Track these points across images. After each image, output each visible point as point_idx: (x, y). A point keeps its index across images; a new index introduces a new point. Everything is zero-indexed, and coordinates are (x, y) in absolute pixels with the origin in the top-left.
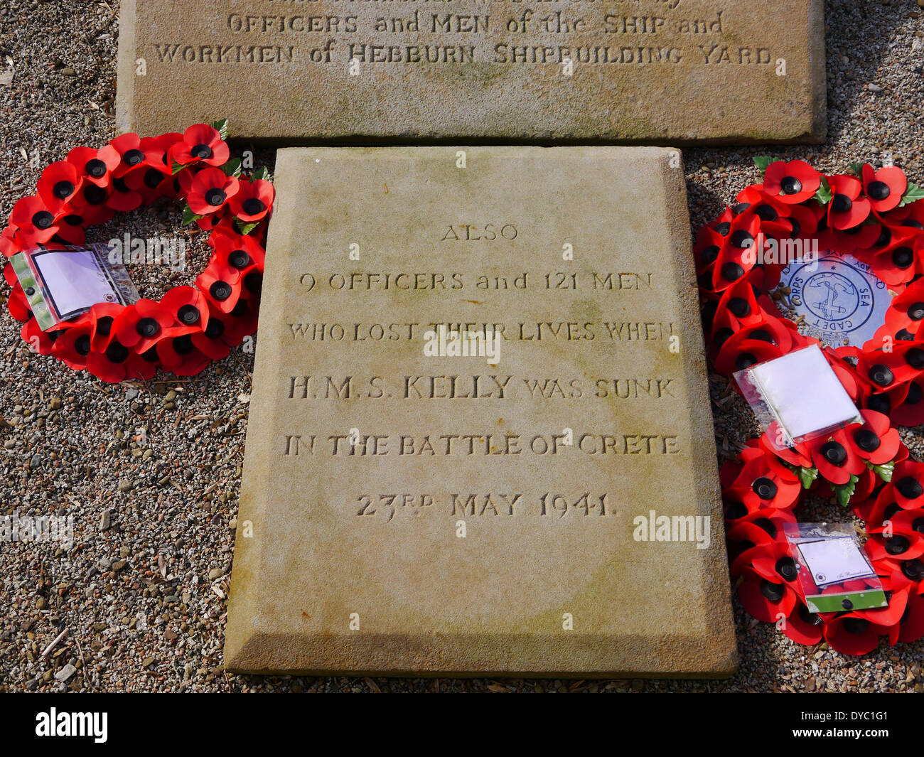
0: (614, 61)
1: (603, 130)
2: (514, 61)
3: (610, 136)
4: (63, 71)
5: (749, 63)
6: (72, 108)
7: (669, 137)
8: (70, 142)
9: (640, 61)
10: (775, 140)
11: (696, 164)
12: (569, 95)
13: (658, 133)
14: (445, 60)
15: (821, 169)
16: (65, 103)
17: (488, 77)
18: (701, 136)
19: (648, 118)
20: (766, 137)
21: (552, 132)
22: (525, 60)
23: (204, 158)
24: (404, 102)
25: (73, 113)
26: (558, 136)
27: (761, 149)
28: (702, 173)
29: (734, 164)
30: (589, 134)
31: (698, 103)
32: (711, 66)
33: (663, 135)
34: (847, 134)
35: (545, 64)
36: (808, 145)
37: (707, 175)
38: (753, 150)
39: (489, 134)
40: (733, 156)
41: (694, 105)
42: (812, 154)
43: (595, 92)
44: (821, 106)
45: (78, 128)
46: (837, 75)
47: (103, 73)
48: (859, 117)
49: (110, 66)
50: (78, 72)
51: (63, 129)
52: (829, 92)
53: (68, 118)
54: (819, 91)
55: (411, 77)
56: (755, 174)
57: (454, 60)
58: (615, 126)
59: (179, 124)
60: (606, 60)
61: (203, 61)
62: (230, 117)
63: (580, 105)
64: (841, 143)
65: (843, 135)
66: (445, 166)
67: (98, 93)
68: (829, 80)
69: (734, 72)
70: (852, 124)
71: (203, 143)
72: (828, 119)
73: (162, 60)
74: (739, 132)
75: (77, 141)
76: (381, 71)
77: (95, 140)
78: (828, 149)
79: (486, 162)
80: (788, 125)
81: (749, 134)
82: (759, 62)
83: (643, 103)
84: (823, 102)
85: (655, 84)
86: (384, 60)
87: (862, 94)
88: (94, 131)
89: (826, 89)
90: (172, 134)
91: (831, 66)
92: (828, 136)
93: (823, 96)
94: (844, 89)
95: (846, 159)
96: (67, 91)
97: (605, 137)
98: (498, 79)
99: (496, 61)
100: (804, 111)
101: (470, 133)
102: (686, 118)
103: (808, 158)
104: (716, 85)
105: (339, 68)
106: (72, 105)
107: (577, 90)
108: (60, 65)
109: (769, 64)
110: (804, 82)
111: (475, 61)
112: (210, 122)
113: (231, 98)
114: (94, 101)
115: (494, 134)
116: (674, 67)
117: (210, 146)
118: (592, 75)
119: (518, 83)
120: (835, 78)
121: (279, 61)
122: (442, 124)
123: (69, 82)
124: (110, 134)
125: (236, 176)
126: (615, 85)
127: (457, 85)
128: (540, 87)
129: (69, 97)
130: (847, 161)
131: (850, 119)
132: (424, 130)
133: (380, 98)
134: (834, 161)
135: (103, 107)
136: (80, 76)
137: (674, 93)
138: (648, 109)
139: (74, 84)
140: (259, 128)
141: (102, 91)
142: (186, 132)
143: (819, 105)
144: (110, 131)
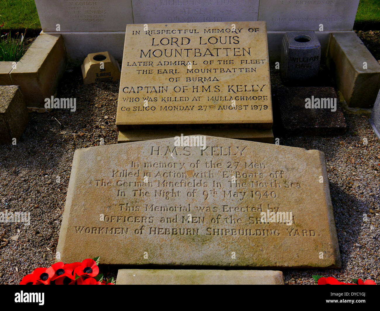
0: (254, 235)
1: (250, 263)
2: (214, 234)
3: (253, 265)
4: (38, 235)
5: (307, 236)
6: (39, 250)
7: (277, 266)
8: (36, 264)
9: (264, 235)
10: (320, 267)
11: (289, 277)
12: (236, 248)
13: (273, 264)
14: (187, 234)
15: (341, 280)
16: (37, 248)
17: (204, 241)
18: (290, 266)
19: (268, 258)
20: (317, 266)
21: (230, 263)
22: (218, 234)
23: (88, 273)
24: (170, 250)
25: (39, 252)
26: (232, 265)
27: (315, 271)
28: (292, 281)
29: (305, 277)
30: (245, 265)
31: (288, 251)
32: (292, 237)
33: (275, 265)
34: (350, 265)
35: (226, 236)
36: (334, 269)
37: (294, 282)
38: (312, 271)
39: (204, 264)
40: (304, 273)
41: (286, 253)
42: (337, 273)
43: (246, 247)
44: (337, 253)
45: (40, 259)
46: (343, 240)
47: (54, 236)
48: (354, 257)
49: (57, 233)
50: (44, 236)
51: (34, 259)
52: (340, 247)
53: (37, 254)
54: (336, 247)
55: (174, 240)
56: (314, 281)
57: (190, 234)
58: (255, 261)
59: (80, 258)
60: (250, 234)
61: (93, 233)
62: (101, 256)
63: (241, 252)
64: (348, 268)
65: (348, 265)
66: (186, 278)
67: (50, 244)
68: (339, 242)
69: (301, 239)
70: (351, 260)
71: (89, 266)
72: (341, 258)
73: (77, 233)
74: (306, 264)
75: (39, 264)
76: (162, 238)
77: (46, 263)
78: (343, 271)
79: (203, 277)
80: (325, 261)
81: (310, 265)
82: (311, 235)
83: (266, 252)
84: (338, 251)
85: (270, 244)
86: (163, 234)
87: (353, 248)
88: (46, 260)
89: (339, 246)
90: (77, 263)
91: (340, 236)
92: (342, 265)
93: (338, 249)
94: (346, 246)
95: (351, 275)
96: (38, 243)
97: (251, 265)
98: (208, 242)
99: (207, 234)
100: (331, 255)
101: (196, 264)
102: (284, 258)
103: (335, 275)
104: (295, 245)
105: (145, 236)
106: (39, 249)
107: (239, 246)
108: (38, 233)
109: (315, 236)
110: (330, 243)
111: (199, 234)
112: (93, 258)
113: (102, 248)
114: (48, 247)
115: (206, 264)
116: (277, 237)
117: (92, 268)
118: (245, 240)
119: (216, 243)
120: (342, 241)
121: (122, 233)
122: (185, 260)
123: (40, 239)
124: (52, 261)
125: (100, 281)
126: (254, 244)
127: (191, 244)
128: (225, 245)
129: (39, 245)
130: (351, 276)
131: (350, 258)
132: (178, 262)
133: (161, 249)
134: (346, 276)
135: (51, 250)
136: (45, 237)
137: (278, 247)
138: (268, 254)
139: (42, 240)
140: (112, 260)
141: (52, 243)
142: (83, 262)
143: (337, 252)
144: (53, 260)
